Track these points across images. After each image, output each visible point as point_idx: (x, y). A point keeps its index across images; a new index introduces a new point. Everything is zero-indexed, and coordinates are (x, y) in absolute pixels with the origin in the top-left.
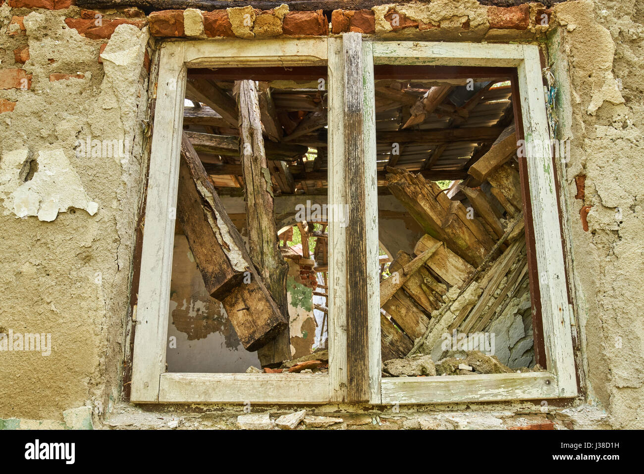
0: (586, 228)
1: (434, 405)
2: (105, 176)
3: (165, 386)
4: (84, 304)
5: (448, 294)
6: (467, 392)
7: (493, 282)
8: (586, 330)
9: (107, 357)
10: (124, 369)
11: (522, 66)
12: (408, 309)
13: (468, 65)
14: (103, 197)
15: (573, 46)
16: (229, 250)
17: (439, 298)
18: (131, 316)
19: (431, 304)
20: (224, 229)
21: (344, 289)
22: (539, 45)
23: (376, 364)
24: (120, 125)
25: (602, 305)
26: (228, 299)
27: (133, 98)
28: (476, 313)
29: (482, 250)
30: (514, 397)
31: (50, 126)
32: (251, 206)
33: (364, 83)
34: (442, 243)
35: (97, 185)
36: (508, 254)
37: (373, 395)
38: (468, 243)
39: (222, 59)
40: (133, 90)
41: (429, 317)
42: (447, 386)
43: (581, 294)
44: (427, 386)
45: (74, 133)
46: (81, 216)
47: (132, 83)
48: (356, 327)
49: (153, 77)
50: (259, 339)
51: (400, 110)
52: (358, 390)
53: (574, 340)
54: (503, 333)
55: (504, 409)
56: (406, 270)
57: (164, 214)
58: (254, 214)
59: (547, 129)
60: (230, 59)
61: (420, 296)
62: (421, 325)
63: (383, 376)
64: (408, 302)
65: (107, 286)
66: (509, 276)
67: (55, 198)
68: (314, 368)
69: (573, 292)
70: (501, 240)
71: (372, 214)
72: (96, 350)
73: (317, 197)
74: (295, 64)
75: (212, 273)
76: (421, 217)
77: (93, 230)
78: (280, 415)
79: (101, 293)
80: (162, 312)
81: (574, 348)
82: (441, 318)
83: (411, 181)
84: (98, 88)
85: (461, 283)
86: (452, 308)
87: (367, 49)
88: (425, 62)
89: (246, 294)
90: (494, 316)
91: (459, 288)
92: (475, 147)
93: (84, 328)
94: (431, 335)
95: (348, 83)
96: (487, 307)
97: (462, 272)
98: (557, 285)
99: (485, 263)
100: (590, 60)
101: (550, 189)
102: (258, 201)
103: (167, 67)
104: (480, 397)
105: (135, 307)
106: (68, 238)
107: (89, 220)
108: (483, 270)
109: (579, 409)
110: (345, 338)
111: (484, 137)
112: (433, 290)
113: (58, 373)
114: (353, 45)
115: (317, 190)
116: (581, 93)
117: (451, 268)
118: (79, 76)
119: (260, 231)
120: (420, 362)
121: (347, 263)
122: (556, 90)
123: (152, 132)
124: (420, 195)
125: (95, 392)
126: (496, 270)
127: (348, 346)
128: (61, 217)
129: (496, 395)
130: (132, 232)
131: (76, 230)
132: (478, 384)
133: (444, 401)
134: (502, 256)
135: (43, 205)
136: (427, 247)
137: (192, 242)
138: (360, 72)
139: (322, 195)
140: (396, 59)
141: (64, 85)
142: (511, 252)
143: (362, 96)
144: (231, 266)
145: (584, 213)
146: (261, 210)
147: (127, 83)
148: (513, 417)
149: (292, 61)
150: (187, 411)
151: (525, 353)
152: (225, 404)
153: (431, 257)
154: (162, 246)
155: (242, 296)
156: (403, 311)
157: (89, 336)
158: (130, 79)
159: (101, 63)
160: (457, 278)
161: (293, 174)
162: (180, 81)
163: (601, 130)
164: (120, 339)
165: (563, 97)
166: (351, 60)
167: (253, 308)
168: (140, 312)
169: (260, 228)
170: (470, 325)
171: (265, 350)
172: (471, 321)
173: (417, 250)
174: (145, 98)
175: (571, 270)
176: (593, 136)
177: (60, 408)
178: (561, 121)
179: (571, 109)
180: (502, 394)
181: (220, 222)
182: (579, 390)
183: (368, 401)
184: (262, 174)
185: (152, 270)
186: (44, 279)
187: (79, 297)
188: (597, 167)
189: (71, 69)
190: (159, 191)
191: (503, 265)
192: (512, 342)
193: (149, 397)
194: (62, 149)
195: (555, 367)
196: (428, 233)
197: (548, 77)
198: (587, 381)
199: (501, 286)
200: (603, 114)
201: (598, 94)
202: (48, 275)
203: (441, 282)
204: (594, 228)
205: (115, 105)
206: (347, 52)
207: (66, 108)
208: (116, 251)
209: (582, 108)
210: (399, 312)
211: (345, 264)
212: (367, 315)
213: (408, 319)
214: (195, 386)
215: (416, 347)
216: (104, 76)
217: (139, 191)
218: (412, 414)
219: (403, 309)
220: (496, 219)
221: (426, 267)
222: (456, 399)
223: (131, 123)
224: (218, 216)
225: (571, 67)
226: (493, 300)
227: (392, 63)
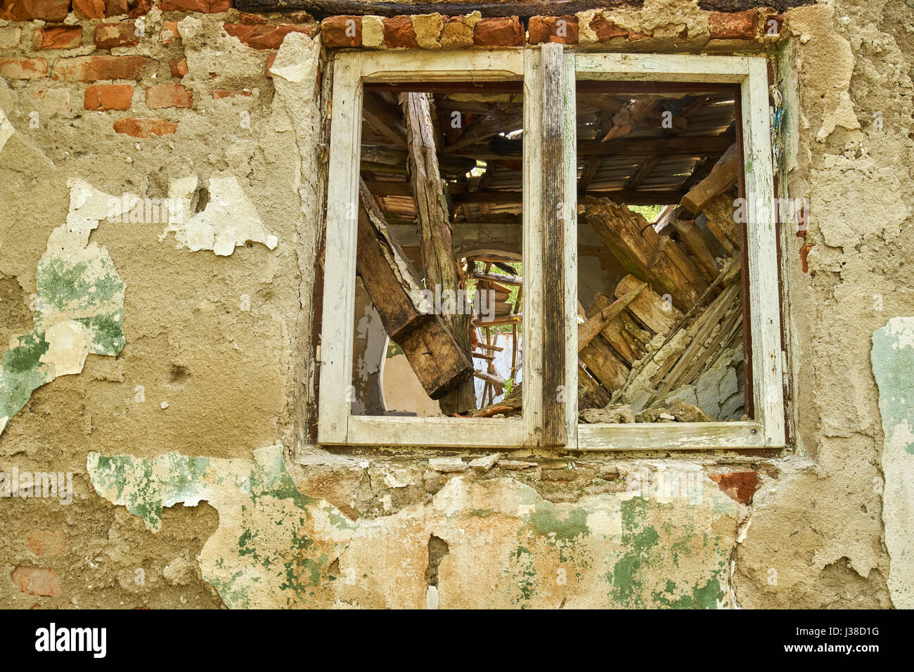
0: (805, 269)
1: (632, 451)
2: (283, 207)
3: (353, 428)
4: (268, 343)
5: (651, 342)
6: (667, 439)
7: (703, 329)
8: (799, 378)
9: (294, 397)
10: (308, 411)
11: (746, 83)
12: (606, 359)
13: (684, 81)
14: (282, 230)
15: (806, 60)
16: (410, 289)
17: (641, 346)
18: (315, 357)
19: (632, 353)
20: (402, 266)
21: (540, 331)
22: (768, 57)
23: (572, 409)
24: (296, 150)
25: (816, 351)
26: (408, 343)
27: (309, 120)
28: (682, 364)
29: (693, 294)
30: (717, 446)
31: (219, 151)
32: (427, 239)
33: (565, 102)
34: (647, 284)
35: (274, 217)
36: (723, 298)
37: (569, 441)
38: (677, 285)
39: (404, 74)
40: (308, 111)
41: (630, 367)
42: (646, 433)
43: (796, 340)
44: (626, 433)
45: (246, 159)
46: (259, 251)
47: (306, 102)
48: (552, 370)
49: (326, 92)
50: (444, 386)
51: (599, 114)
52: (553, 433)
53: (784, 388)
54: (713, 387)
55: (706, 458)
56: (605, 314)
57: (346, 249)
58: (431, 249)
59: (770, 157)
60: (413, 73)
61: (620, 344)
62: (620, 376)
63: (579, 423)
64: (606, 350)
65: (291, 324)
66: (723, 323)
67: (231, 231)
68: (507, 413)
69: (788, 338)
70: (715, 282)
71: (571, 251)
72: (284, 390)
73: (484, 225)
74: (486, 79)
75: (392, 314)
76: (624, 254)
77: (273, 266)
78: (472, 458)
79: (286, 332)
80: (347, 353)
81: (784, 397)
82: (643, 368)
83: (614, 212)
84: (268, 108)
85: (667, 331)
86: (656, 358)
87: (569, 63)
88: (634, 78)
89: (429, 337)
90: (703, 367)
91: (665, 336)
92: (697, 161)
93: (270, 368)
94: (631, 386)
95: (547, 104)
96: (696, 358)
97: (669, 317)
98: (770, 330)
99: (696, 308)
100: (824, 77)
101: (770, 226)
102: (435, 234)
103: (342, 82)
104: (682, 445)
105: (318, 347)
106: (247, 274)
107: (269, 255)
108: (693, 317)
109: (785, 459)
110: (541, 381)
111: (708, 149)
112: (634, 338)
113: (246, 413)
114: (554, 59)
115: (483, 216)
116: (810, 117)
117: (656, 314)
118: (245, 94)
119: (439, 269)
120: (618, 411)
121: (544, 303)
122: (783, 112)
123: (328, 159)
124: (624, 230)
125: (285, 431)
126: (708, 316)
127: (544, 389)
128: (238, 250)
129: (698, 443)
130: (311, 268)
131: (255, 265)
132: (680, 431)
133: (643, 447)
134: (716, 301)
135: (218, 239)
136: (630, 288)
137: (366, 280)
138: (561, 91)
139: (490, 223)
140: (601, 74)
141: (230, 104)
142: (726, 296)
143: (562, 118)
144: (413, 306)
145: (804, 253)
146: (439, 244)
147: (301, 102)
148: (715, 465)
149: (483, 76)
150: (375, 454)
151: (737, 410)
152: (414, 447)
153: (634, 300)
154: (345, 284)
155: (424, 340)
156: (601, 360)
157: (275, 375)
158: (305, 98)
159: (270, 78)
160: (663, 324)
161: (453, 195)
162: (357, 98)
163: (830, 159)
164: (304, 380)
165: (791, 120)
166: (550, 77)
167: (437, 353)
168: (324, 352)
169: (439, 265)
170: (676, 377)
171: (448, 399)
172: (676, 372)
173: (619, 292)
174: (318, 119)
175: (787, 315)
176: (820, 166)
177: (249, 447)
178: (787, 148)
179: (797, 135)
180: (704, 442)
181: (397, 258)
182: (788, 440)
183: (564, 445)
184: (439, 202)
185: (336, 308)
186: (224, 317)
187: (263, 335)
188: (822, 202)
189: (236, 86)
190: (339, 224)
191: (716, 310)
192: (723, 397)
193: (338, 439)
194: (234, 177)
195: (763, 416)
196: (632, 274)
197: (775, 96)
198: (797, 432)
199: (713, 335)
200: (834, 141)
201: (830, 118)
202: (228, 312)
203: (644, 329)
204: (814, 269)
205: (289, 128)
206: (547, 67)
207: (234, 130)
208: (298, 288)
209: (811, 134)
210: (596, 361)
211: (541, 304)
212: (564, 358)
213: (605, 369)
214: (385, 428)
215: (613, 400)
216: (274, 94)
217: (317, 224)
218: (609, 461)
219: (600, 358)
220: (711, 257)
221: (628, 312)
222: (655, 446)
223: (307, 149)
224: (394, 251)
225: (802, 86)
226: (702, 350)
227: (597, 79)
